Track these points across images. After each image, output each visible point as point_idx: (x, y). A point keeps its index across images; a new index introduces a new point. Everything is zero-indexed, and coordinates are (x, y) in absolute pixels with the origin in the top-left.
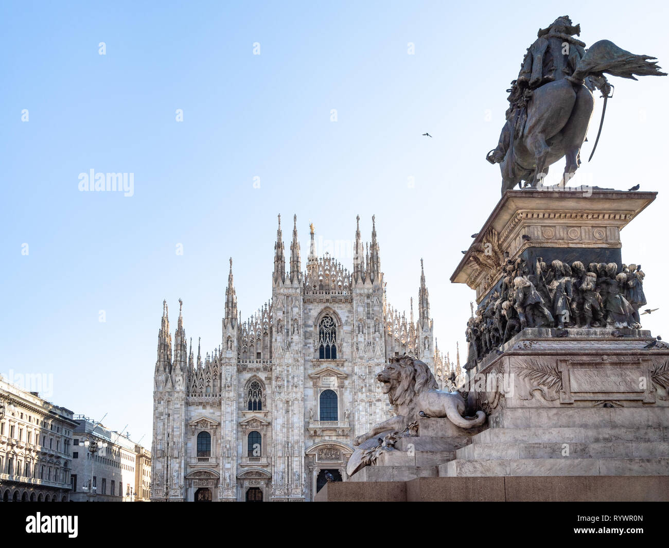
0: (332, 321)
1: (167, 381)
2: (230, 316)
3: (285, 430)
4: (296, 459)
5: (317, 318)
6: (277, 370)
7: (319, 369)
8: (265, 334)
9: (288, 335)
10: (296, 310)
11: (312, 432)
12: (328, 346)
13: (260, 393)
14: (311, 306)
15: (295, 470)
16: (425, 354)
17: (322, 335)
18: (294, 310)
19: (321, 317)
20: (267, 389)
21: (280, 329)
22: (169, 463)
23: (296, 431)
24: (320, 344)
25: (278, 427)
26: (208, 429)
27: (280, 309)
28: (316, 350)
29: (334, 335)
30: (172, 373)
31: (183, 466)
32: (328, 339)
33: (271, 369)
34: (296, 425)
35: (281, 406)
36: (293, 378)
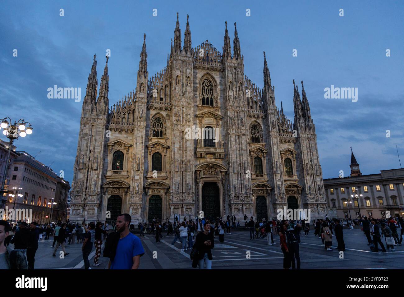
0: (210, 82)
1: (92, 110)
2: (143, 70)
3: (180, 152)
4: (189, 174)
5: (201, 79)
6: (175, 110)
7: (202, 112)
8: (167, 86)
9: (183, 87)
10: (189, 71)
11: (199, 154)
12: (208, 98)
13: (161, 125)
14: (197, 71)
15: (187, 182)
16: (271, 107)
17: (204, 91)
18: (187, 70)
19: (203, 79)
20: (167, 123)
21: (178, 82)
22: (89, 174)
23: (189, 153)
24: (203, 96)
25: (176, 150)
26: (122, 149)
27: (178, 69)
28: (200, 99)
29: (211, 91)
30: (97, 105)
31: (100, 177)
32: (208, 93)
33: (171, 109)
34: (188, 149)
35: (178, 134)
36: (187, 115)
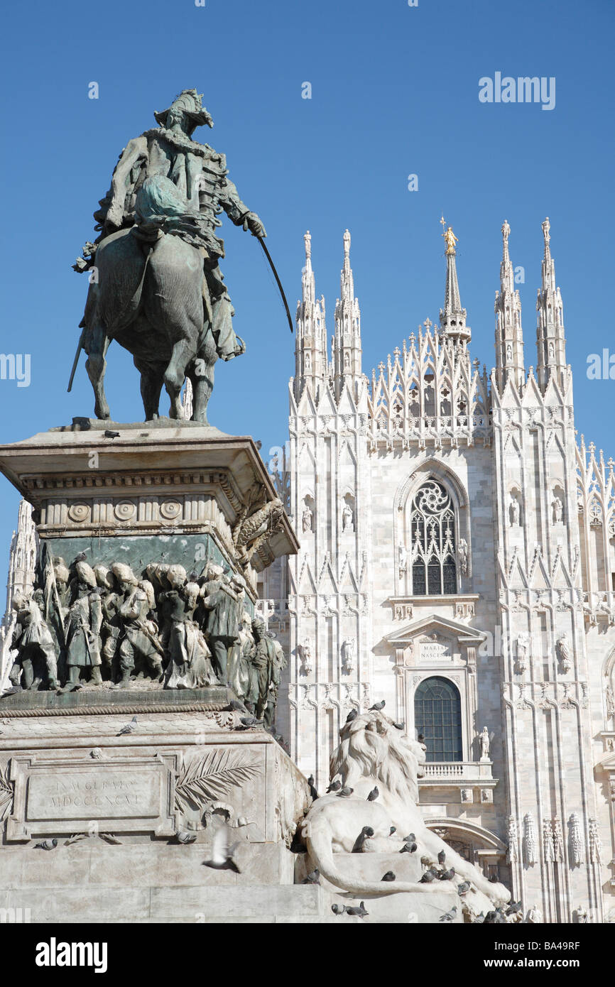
0: (443, 495)
5: (405, 489)
6: (301, 629)
7: (409, 622)
9: (327, 537)
10: (347, 471)
12: (434, 559)
14: (387, 461)
17: (418, 533)
18: (343, 471)
19: (415, 487)
24: (414, 557)
27: (308, 471)
29: (448, 532)
32: (433, 542)
33: (288, 626)
35: (313, 721)
